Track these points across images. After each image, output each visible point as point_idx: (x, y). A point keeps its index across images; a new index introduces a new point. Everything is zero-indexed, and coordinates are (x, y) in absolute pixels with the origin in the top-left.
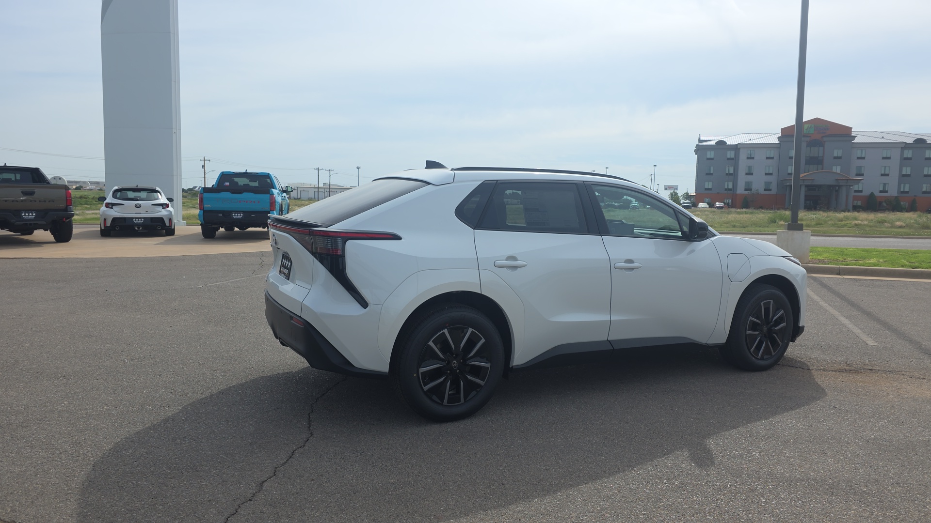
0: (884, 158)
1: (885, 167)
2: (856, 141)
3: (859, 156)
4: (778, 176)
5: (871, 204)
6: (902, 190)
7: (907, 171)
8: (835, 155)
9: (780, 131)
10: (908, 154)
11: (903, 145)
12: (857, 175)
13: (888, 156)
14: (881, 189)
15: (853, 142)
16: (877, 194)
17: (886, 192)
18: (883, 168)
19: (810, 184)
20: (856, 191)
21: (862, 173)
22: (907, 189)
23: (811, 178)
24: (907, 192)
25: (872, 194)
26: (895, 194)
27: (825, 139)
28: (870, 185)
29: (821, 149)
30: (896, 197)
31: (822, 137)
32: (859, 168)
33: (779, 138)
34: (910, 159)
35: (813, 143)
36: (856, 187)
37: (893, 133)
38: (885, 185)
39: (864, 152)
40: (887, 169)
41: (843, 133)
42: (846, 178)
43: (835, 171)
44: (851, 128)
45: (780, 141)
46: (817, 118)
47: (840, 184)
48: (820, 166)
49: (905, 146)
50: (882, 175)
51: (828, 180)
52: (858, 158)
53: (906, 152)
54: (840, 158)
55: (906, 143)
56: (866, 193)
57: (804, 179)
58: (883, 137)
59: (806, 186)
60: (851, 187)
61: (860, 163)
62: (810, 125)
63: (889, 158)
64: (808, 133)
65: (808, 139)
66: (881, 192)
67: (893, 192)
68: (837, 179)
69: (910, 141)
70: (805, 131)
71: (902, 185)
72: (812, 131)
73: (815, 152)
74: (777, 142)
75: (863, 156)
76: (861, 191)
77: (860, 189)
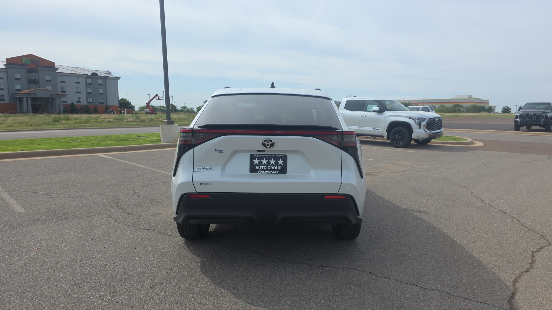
0: (76, 83)
1: (78, 88)
2: (58, 71)
3: (62, 80)
4: (8, 90)
5: (72, 109)
6: (89, 101)
7: (89, 91)
8: (47, 79)
9: (6, 60)
10: (89, 81)
11: (86, 76)
12: (62, 92)
13: (79, 81)
14: (78, 101)
15: (56, 71)
16: (75, 103)
17: (80, 102)
18: (77, 89)
19: (34, 97)
20: (63, 102)
21: (65, 91)
22: (91, 101)
23: (34, 93)
24: (92, 103)
25: (72, 103)
26: (86, 104)
27: (38, 68)
28: (71, 98)
29: (37, 74)
30: (86, 105)
31: (36, 67)
32: (63, 88)
33: (5, 65)
34: (91, 84)
35: (30, 71)
36: (63, 100)
37: (80, 68)
38: (79, 98)
39: (64, 78)
40: (79, 89)
41: (50, 66)
42: (57, 94)
43: (48, 89)
44: (54, 63)
45: (6, 67)
46: (31, 55)
47: (54, 97)
48: (37, 86)
49: (87, 77)
50: (77, 92)
51: (46, 95)
52: (61, 82)
53: (88, 80)
54: (50, 81)
55: (87, 74)
56: (69, 102)
57: (29, 94)
58: (73, 70)
59: (31, 98)
60: (61, 99)
61: (63, 85)
62: (27, 58)
63: (79, 83)
64: (26, 63)
65: (27, 67)
66: (77, 102)
67: (84, 102)
68: (52, 94)
69: (90, 74)
70: (24, 62)
71: (88, 99)
72: (29, 62)
73: (33, 76)
74: (4, 67)
75: (64, 81)
76: (66, 102)
77: (65, 100)
